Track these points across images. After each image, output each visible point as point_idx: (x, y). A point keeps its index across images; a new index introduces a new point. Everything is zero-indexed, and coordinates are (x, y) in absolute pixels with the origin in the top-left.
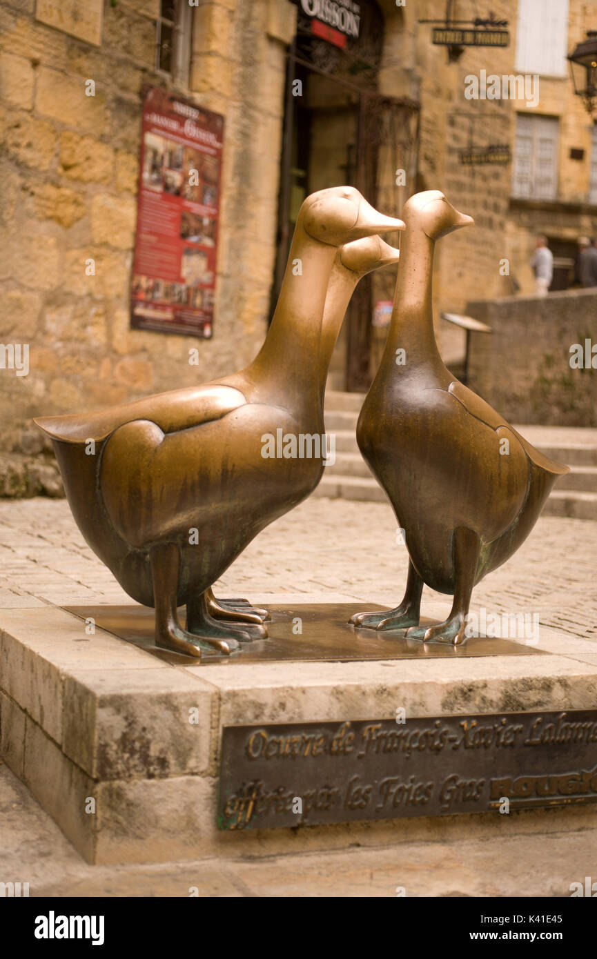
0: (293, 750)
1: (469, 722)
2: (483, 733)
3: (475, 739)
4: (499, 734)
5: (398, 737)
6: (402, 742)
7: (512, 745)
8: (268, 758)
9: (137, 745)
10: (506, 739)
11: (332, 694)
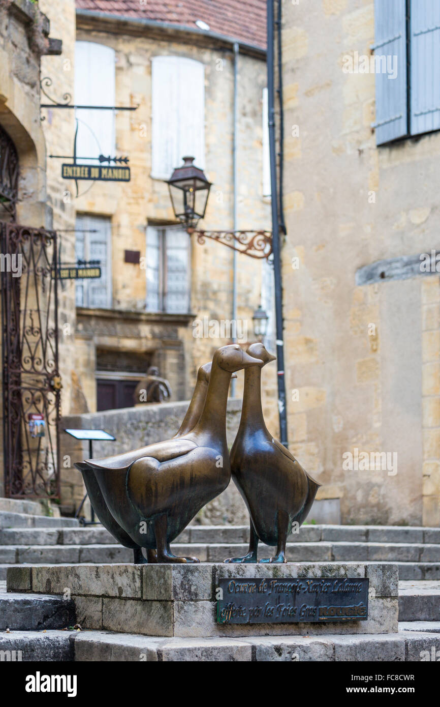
0: (245, 590)
1: (310, 582)
2: (315, 586)
3: (312, 588)
4: (321, 587)
5: (283, 586)
6: (285, 589)
7: (326, 592)
8: (236, 592)
9: (187, 586)
10: (325, 589)
11: (256, 568)
